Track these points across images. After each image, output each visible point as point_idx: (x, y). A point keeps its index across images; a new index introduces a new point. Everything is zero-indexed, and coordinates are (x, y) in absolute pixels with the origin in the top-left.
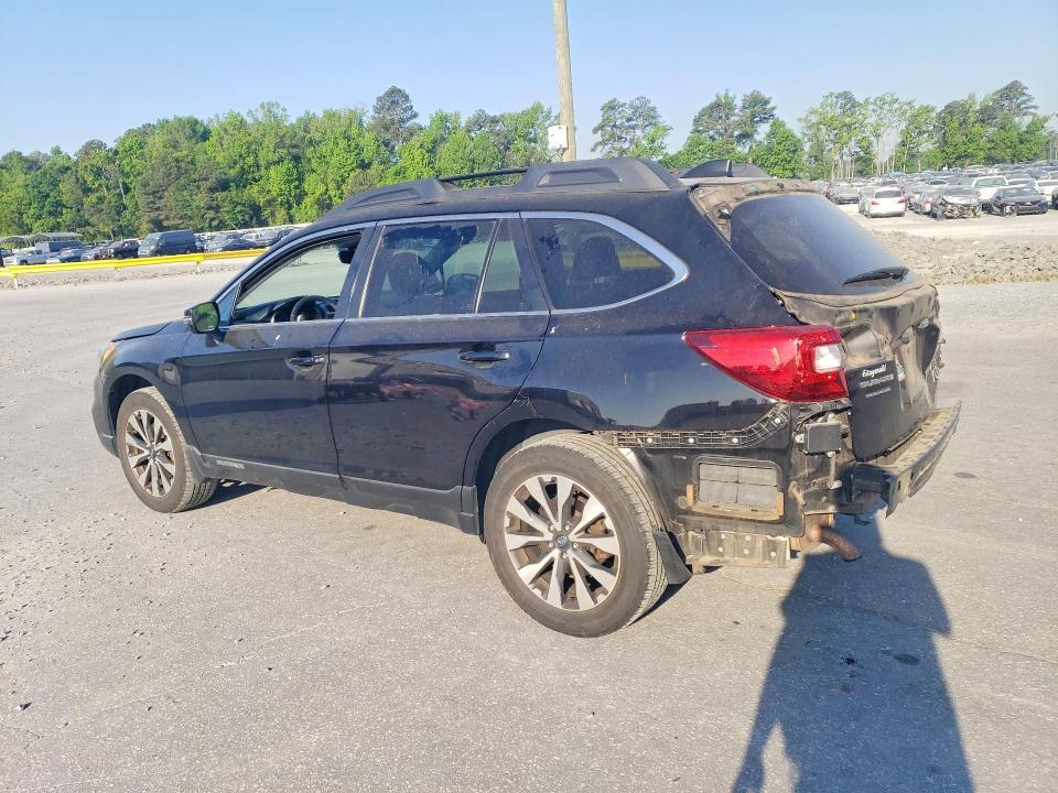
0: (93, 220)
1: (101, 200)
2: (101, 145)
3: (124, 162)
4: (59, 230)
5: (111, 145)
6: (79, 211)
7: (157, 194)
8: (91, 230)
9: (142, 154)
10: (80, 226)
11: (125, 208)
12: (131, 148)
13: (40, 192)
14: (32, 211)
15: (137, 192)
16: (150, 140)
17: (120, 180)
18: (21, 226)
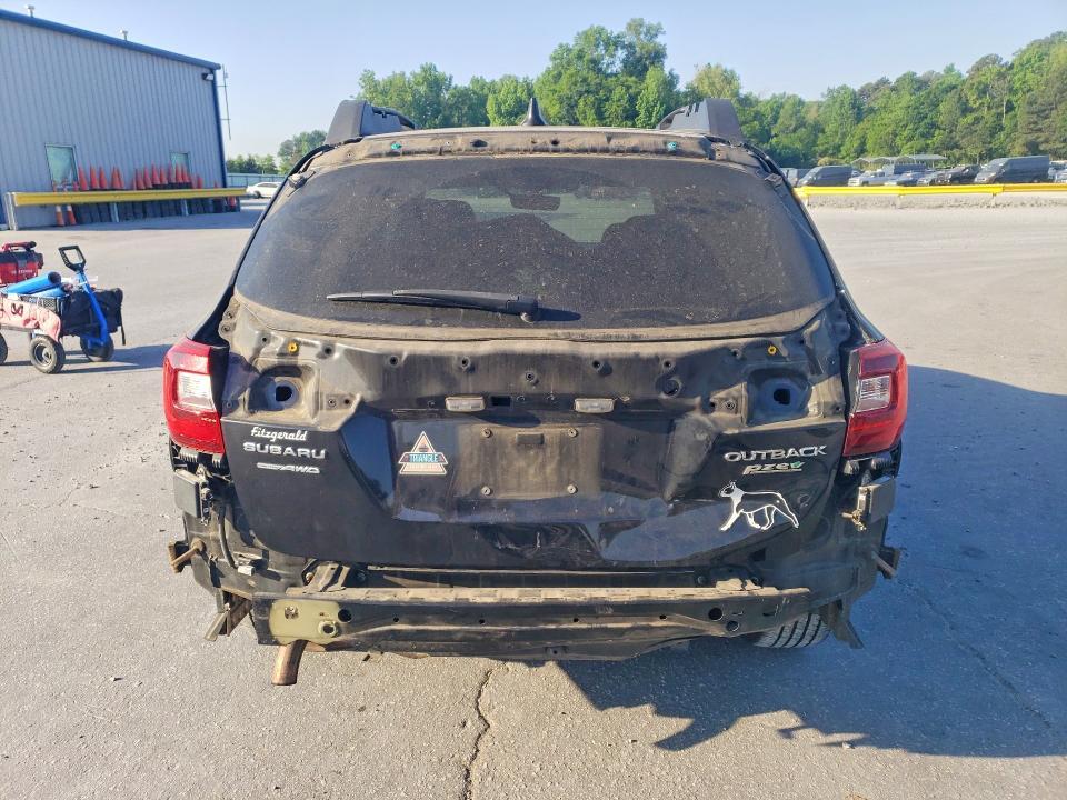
0: (963, 142)
1: (977, 120)
2: (995, 60)
3: (1016, 78)
4: (925, 152)
5: (1008, 58)
6: (951, 132)
7: (1043, 113)
8: (957, 152)
9: (1039, 68)
10: (948, 149)
11: (1002, 129)
12: (1029, 61)
13: (919, 113)
14: (905, 134)
15: (1021, 112)
16: (1053, 50)
17: (1006, 98)
18: (891, 147)
